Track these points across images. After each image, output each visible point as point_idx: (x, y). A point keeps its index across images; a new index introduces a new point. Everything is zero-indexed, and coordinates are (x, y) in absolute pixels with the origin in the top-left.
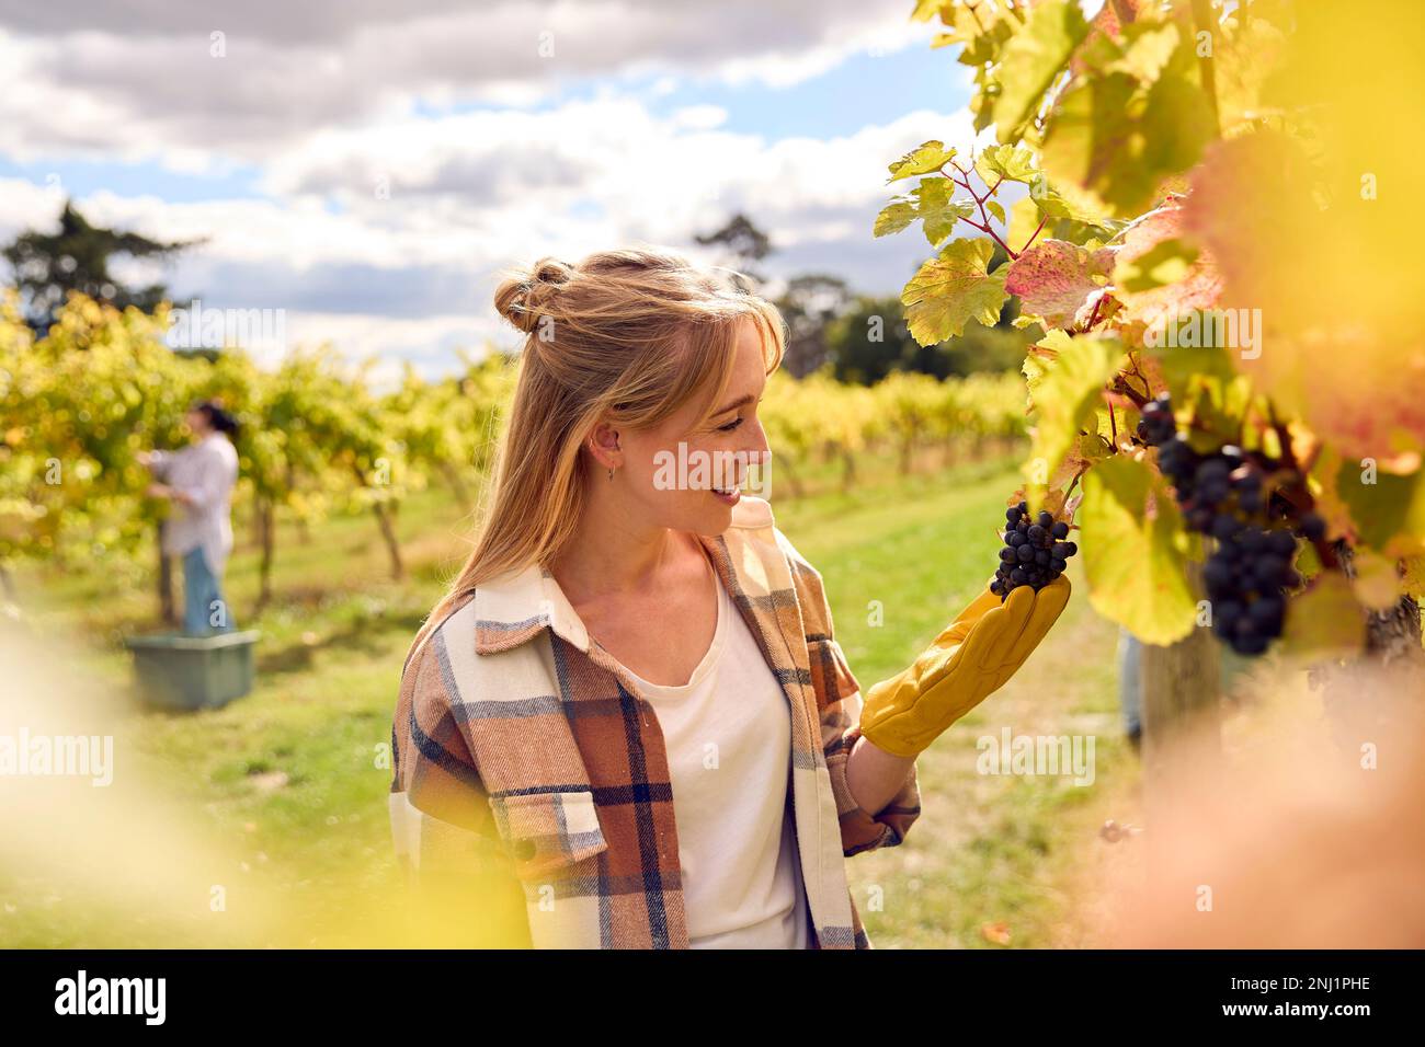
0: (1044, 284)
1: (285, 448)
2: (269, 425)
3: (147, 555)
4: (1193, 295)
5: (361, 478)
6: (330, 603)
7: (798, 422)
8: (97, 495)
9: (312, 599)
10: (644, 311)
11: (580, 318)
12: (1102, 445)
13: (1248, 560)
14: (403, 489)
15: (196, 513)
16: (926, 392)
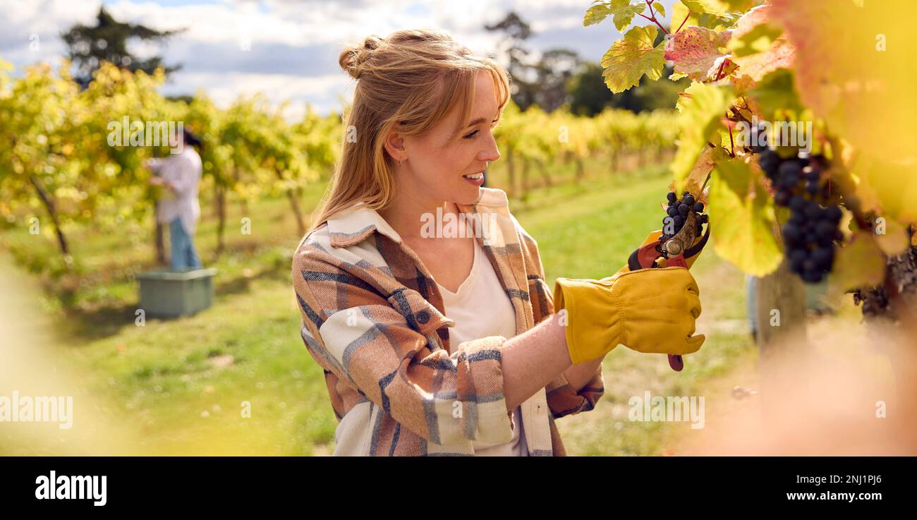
0: (688, 54)
1: (233, 156)
2: (224, 141)
3: (149, 222)
4: (779, 59)
5: (279, 175)
6: (260, 251)
7: (548, 140)
8: (118, 186)
9: (249, 248)
10: (417, 66)
11: (380, 70)
12: (725, 154)
13: (811, 224)
14: (305, 181)
15: (178, 196)
16: (627, 121)
